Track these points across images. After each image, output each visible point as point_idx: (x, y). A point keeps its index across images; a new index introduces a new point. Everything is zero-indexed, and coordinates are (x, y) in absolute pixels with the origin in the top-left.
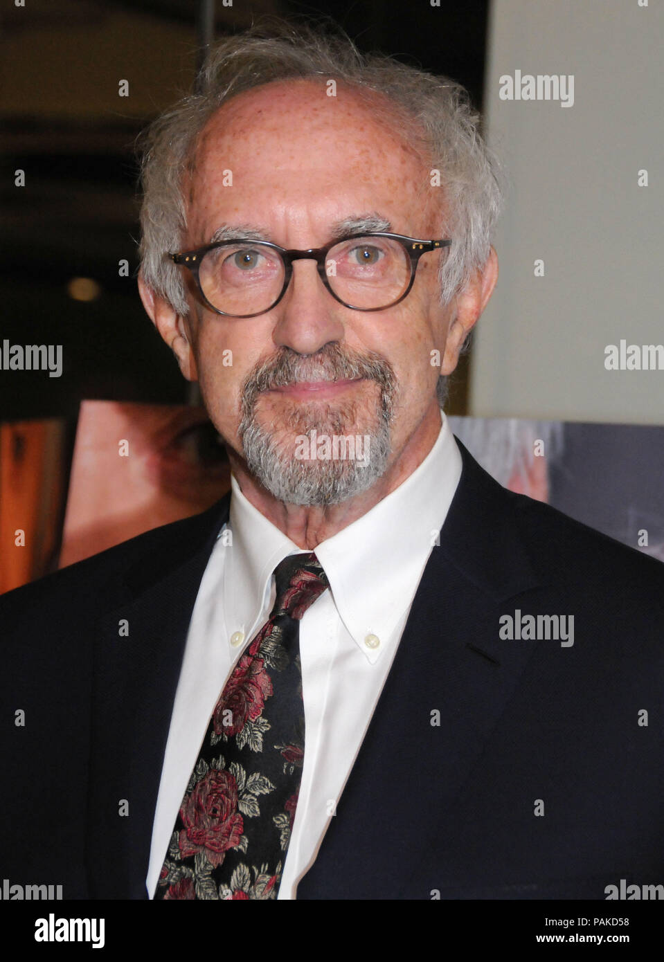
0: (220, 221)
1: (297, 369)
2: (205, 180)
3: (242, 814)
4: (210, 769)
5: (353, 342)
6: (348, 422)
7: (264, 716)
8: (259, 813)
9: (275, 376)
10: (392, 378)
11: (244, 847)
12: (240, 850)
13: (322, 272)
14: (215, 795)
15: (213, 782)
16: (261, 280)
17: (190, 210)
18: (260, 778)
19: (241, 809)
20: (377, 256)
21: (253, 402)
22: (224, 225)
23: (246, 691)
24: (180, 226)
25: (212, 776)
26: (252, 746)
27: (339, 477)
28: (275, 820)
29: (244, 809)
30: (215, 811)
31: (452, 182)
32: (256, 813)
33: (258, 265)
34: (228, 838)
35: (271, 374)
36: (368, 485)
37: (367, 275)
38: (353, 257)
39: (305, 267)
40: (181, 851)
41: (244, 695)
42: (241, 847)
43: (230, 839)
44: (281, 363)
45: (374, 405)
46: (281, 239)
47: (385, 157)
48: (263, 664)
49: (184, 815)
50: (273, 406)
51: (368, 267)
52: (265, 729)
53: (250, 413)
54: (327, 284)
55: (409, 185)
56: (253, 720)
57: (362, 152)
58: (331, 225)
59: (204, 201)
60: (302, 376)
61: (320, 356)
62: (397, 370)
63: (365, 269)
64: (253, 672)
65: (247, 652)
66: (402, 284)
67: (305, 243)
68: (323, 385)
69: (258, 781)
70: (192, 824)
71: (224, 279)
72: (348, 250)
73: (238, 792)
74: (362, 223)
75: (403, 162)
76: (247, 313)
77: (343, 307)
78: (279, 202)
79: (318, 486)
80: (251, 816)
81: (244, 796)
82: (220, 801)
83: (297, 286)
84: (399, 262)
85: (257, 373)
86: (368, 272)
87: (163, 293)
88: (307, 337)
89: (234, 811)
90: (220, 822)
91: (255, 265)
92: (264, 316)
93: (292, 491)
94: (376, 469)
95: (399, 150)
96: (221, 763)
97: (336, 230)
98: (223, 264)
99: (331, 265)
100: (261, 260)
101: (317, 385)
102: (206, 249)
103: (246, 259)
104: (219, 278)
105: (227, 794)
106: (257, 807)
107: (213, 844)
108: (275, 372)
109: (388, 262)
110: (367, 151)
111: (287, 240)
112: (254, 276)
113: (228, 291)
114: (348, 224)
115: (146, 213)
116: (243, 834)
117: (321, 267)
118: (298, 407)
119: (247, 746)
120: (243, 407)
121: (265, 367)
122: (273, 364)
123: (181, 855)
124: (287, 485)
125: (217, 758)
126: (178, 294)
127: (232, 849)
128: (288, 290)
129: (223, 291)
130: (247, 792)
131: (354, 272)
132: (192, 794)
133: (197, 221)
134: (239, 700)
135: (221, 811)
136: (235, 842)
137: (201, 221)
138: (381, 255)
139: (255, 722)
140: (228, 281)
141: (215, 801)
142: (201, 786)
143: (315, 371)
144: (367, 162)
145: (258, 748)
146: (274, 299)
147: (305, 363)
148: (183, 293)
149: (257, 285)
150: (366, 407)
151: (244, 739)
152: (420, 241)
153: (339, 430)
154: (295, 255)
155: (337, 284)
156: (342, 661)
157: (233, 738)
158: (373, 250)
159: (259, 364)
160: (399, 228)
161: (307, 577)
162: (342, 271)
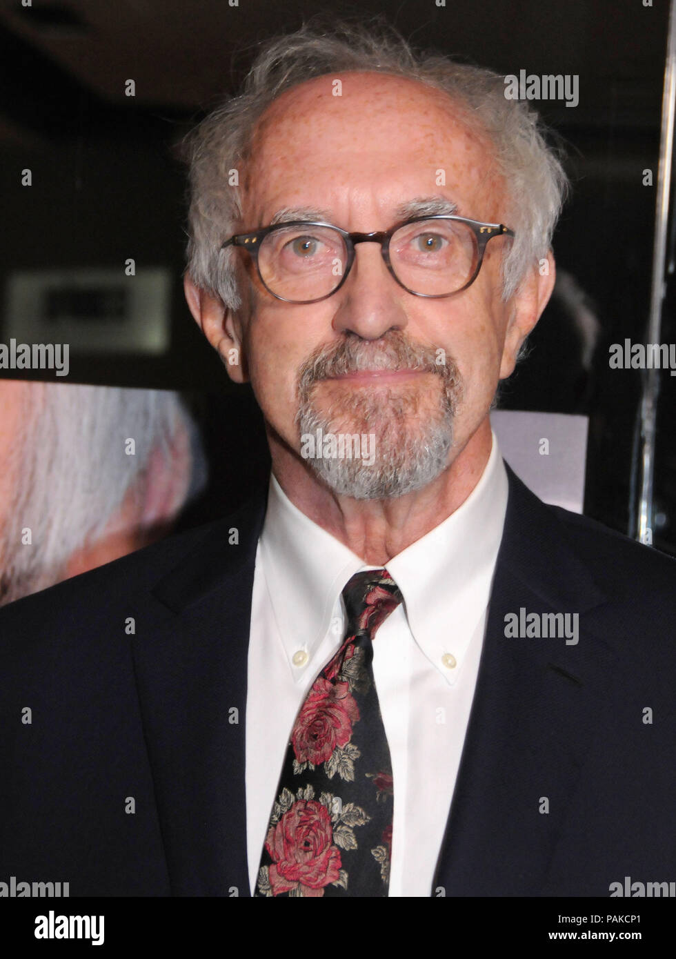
0: (279, 204)
1: (358, 357)
2: (263, 167)
3: (338, 846)
4: (296, 800)
5: (413, 331)
6: (410, 410)
7: (352, 742)
8: (356, 845)
9: (334, 365)
10: (456, 372)
11: (344, 882)
12: (339, 886)
13: (386, 257)
14: (306, 827)
15: (301, 813)
16: (322, 266)
17: (246, 199)
18: (353, 809)
19: (336, 841)
20: (440, 244)
21: (311, 389)
22: (284, 207)
23: (331, 716)
24: (234, 217)
25: (301, 806)
26: (342, 775)
27: (400, 467)
28: (373, 853)
29: (339, 841)
30: (307, 844)
31: (514, 175)
32: (354, 846)
33: (317, 252)
34: (326, 872)
35: (330, 363)
36: (430, 477)
37: (431, 262)
38: (416, 245)
39: (369, 252)
40: (272, 886)
41: (330, 721)
42: (340, 883)
43: (328, 875)
44: (341, 350)
45: (437, 397)
46: (343, 222)
47: (449, 141)
48: (348, 688)
49: (272, 849)
50: (330, 393)
51: (433, 254)
52: (354, 757)
53: (306, 400)
54: (391, 269)
55: (474, 172)
56: (342, 748)
57: (427, 136)
58: (396, 207)
59: (261, 187)
60: (364, 363)
61: (382, 343)
62: (461, 365)
63: (429, 257)
64: (337, 697)
65: (324, 674)
66: (465, 275)
67: (369, 227)
68: (385, 373)
69: (352, 812)
70: (282, 857)
71: (282, 266)
72: (411, 237)
73: (332, 824)
74: (428, 204)
75: (468, 148)
76: (306, 299)
77: (406, 293)
78: (343, 184)
79: (378, 475)
80: (347, 849)
81: (339, 829)
82: (312, 834)
83: (361, 269)
84: (463, 252)
85: (315, 360)
86: (432, 259)
87: (214, 290)
88: (371, 320)
89: (329, 844)
90: (315, 855)
91: (314, 251)
92: (324, 302)
93: (352, 480)
94: (439, 461)
95: (463, 136)
96: (308, 792)
97: (401, 213)
98: (282, 252)
99: (395, 249)
100: (320, 247)
101: (378, 372)
102: (264, 233)
103: (304, 246)
104: (276, 266)
105: (319, 827)
106: (353, 840)
107: (309, 880)
108: (335, 360)
109: (452, 250)
110: (432, 135)
111: (350, 222)
112: (316, 263)
113: (286, 279)
114: (414, 206)
115: (196, 210)
116: (341, 869)
117: (385, 251)
118: (356, 392)
119: (337, 774)
120: (299, 393)
121: (323, 354)
122: (332, 352)
123: (273, 892)
124: (347, 474)
125: (305, 788)
126: (230, 289)
127: (330, 884)
128: (350, 274)
129: (280, 279)
130: (341, 823)
131: (417, 259)
132: (279, 826)
133: (254, 207)
134: (324, 726)
135: (315, 844)
136: (334, 877)
137: (258, 207)
138: (445, 243)
139: (344, 749)
140: (287, 269)
141: (307, 834)
142: (288, 818)
143: (377, 358)
144: (432, 146)
145: (348, 777)
146: (335, 286)
147: (366, 350)
148: (235, 285)
149: (318, 271)
150: (430, 397)
151: (333, 768)
152: (487, 226)
153: (399, 416)
154: (358, 238)
155: (401, 269)
156: (417, 680)
157: (320, 768)
158: (438, 237)
159: (317, 352)
160: (465, 213)
161: (380, 594)
162: (403, 257)
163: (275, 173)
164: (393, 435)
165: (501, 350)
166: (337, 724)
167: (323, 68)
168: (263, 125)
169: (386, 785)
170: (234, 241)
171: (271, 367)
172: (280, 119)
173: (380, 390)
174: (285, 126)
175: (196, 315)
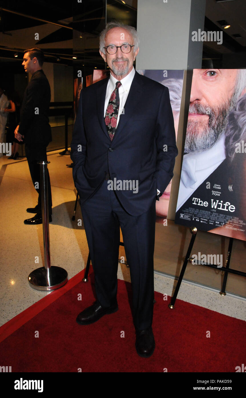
1: (118, 60)
5: (124, 57)
11: (114, 112)
13: (121, 49)
14: (110, 107)
17: (106, 42)
21: (113, 63)
22: (110, 44)
24: (104, 44)
27: (123, 72)
28: (117, 109)
29: (114, 108)
30: (110, 109)
34: (112, 111)
36: (126, 73)
39: (119, 49)
44: (116, 59)
50: (115, 64)
52: (116, 100)
53: (113, 65)
56: (114, 99)
58: (122, 44)
61: (121, 59)
62: (129, 60)
64: (114, 94)
65: (113, 92)
66: (130, 50)
68: (121, 62)
69: (115, 106)
70: (108, 110)
71: (110, 50)
72: (124, 46)
76: (112, 54)
77: (123, 53)
78: (116, 41)
79: (120, 73)
83: (118, 51)
84: (130, 47)
86: (126, 49)
88: (120, 56)
92: (114, 54)
93: (117, 74)
95: (129, 35)
96: (111, 104)
98: (110, 48)
99: (122, 48)
100: (114, 48)
102: (108, 47)
103: (112, 48)
105: (112, 107)
107: (110, 112)
111: (117, 45)
113: (110, 52)
114: (124, 43)
118: (118, 64)
123: (107, 113)
127: (112, 113)
138: (127, 47)
145: (115, 102)
146: (116, 52)
148: (105, 52)
149: (114, 51)
150: (126, 64)
151: (113, 101)
152: (132, 45)
153: (123, 66)
154: (118, 47)
155: (123, 50)
156: (123, 93)
157: (112, 101)
158: (126, 46)
159: (114, 59)
160: (130, 44)
161: (119, 84)
162: (123, 49)
163: (109, 40)
164: (122, 68)
165: (134, 58)
166: (114, 97)
167: (114, 27)
168: (107, 34)
169: (119, 103)
170: (105, 48)
171: (109, 61)
172: (109, 33)
173: (121, 63)
174: (110, 34)
175: (101, 55)
